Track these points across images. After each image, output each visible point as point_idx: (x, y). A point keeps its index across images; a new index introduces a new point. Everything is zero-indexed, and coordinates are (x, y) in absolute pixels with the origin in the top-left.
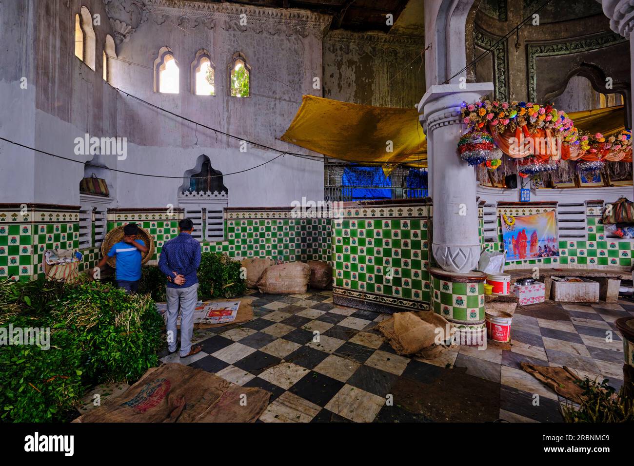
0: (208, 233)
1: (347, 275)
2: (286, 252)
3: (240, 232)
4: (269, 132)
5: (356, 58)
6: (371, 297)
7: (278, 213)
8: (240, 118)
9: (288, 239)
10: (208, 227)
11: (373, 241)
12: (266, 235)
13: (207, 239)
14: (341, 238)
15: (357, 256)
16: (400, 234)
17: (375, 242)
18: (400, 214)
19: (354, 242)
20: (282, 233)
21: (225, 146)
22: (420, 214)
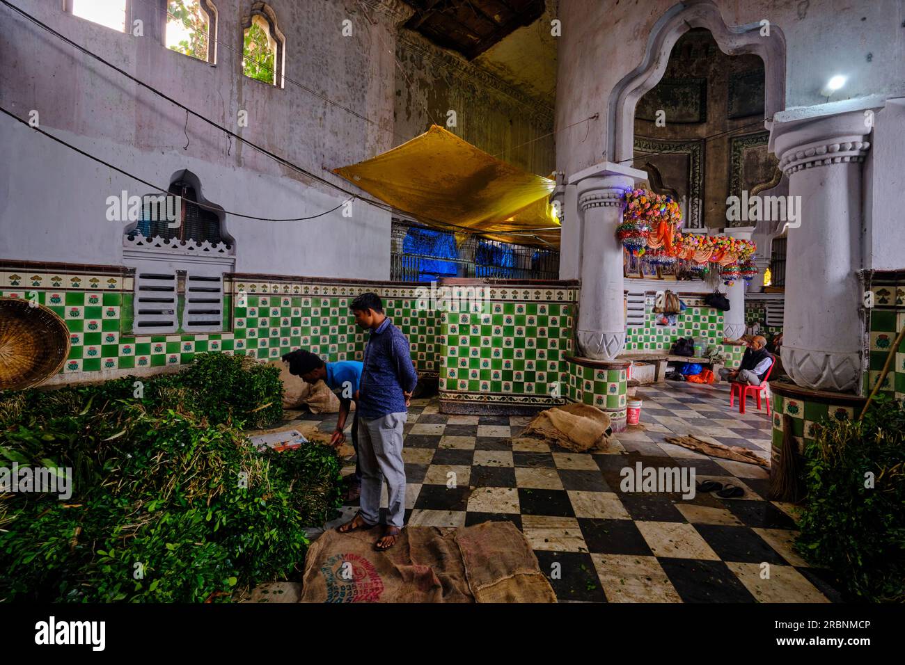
0: (187, 318)
1: (463, 373)
2: (334, 349)
3: (256, 316)
4: (314, 156)
5: (429, 80)
6: (496, 398)
7: (323, 287)
8: (263, 119)
9: (337, 328)
10: (189, 306)
11: (501, 329)
12: (302, 322)
13: (187, 329)
14: (457, 326)
15: (479, 349)
16: (536, 321)
17: (504, 330)
18: (537, 298)
19: (475, 331)
20: (328, 318)
21: (233, 163)
22: (560, 298)
